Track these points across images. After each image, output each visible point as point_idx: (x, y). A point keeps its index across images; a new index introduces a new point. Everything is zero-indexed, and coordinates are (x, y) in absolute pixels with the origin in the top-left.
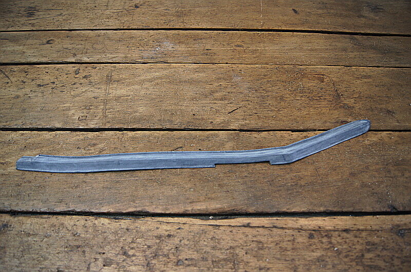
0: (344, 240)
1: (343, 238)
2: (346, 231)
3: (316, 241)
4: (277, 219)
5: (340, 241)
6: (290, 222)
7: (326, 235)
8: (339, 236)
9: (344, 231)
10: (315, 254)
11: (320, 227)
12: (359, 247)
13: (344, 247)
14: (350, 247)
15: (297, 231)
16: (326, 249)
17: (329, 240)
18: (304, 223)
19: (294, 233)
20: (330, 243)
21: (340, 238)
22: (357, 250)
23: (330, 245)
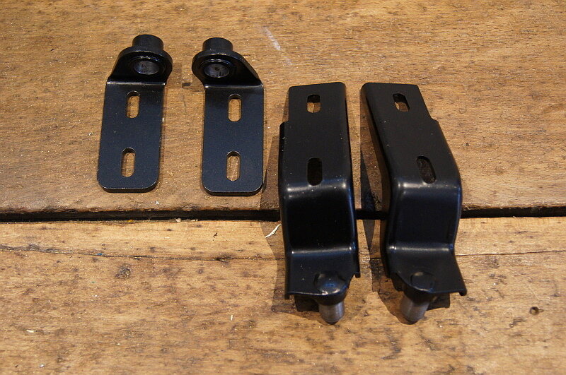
0: (209, 283)
1: (209, 278)
2: (223, 259)
3: (134, 283)
4: (44, 228)
5: (198, 285)
6: (77, 234)
7: (165, 271)
8: (201, 272)
9: (218, 259)
10: (122, 318)
11: (152, 249)
12: (246, 302)
13: (206, 301)
14: (222, 302)
15: (89, 258)
16: (156, 305)
17: (170, 282)
18: (113, 237)
19: (79, 263)
20: (171, 289)
21: (202, 277)
22: (242, 308)
23: (170, 295)
